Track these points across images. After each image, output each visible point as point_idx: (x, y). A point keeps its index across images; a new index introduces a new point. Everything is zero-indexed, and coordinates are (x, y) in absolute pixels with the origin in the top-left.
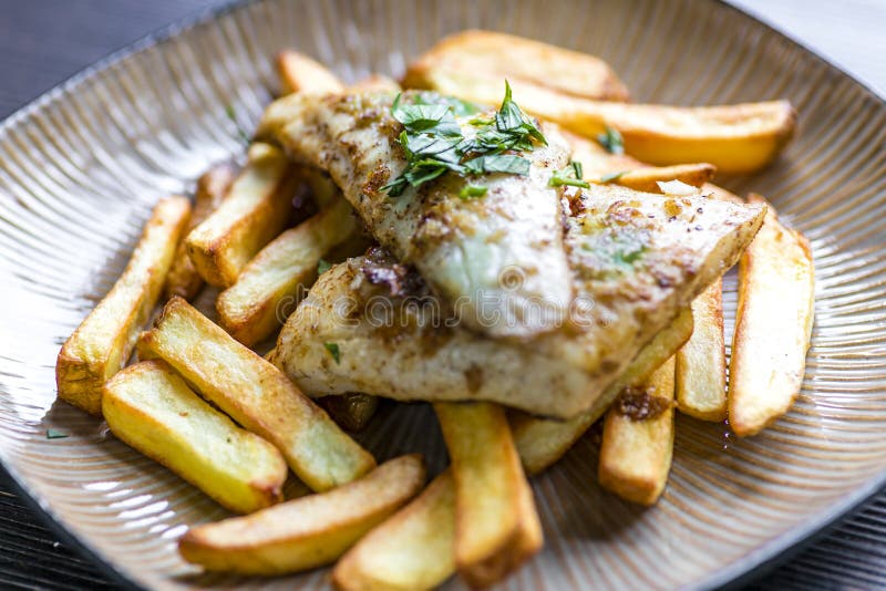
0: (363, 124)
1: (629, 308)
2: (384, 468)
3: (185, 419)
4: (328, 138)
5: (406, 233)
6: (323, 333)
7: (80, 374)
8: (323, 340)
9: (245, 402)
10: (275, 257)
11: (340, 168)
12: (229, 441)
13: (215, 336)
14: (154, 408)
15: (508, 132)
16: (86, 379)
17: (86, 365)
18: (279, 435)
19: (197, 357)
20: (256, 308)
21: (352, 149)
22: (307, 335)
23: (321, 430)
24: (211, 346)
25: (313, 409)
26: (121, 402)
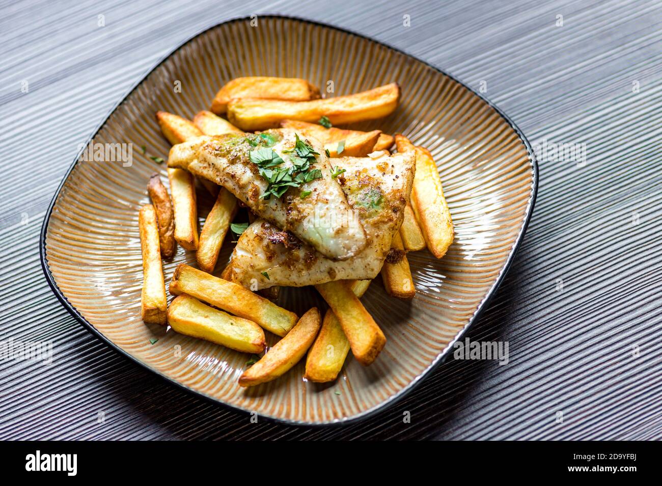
0: (233, 162)
1: (386, 227)
2: (303, 318)
3: (208, 319)
4: (218, 170)
5: (281, 216)
6: (258, 267)
7: (156, 312)
8: (259, 270)
9: (231, 304)
10: (210, 229)
11: (230, 185)
12: (232, 324)
13: (205, 277)
14: (192, 317)
15: (305, 157)
16: (158, 313)
17: (158, 309)
18: (252, 315)
19: (202, 289)
20: (215, 256)
21: (233, 177)
22: (250, 269)
23: (269, 308)
24: (205, 282)
25: (262, 300)
26: (179, 320)
